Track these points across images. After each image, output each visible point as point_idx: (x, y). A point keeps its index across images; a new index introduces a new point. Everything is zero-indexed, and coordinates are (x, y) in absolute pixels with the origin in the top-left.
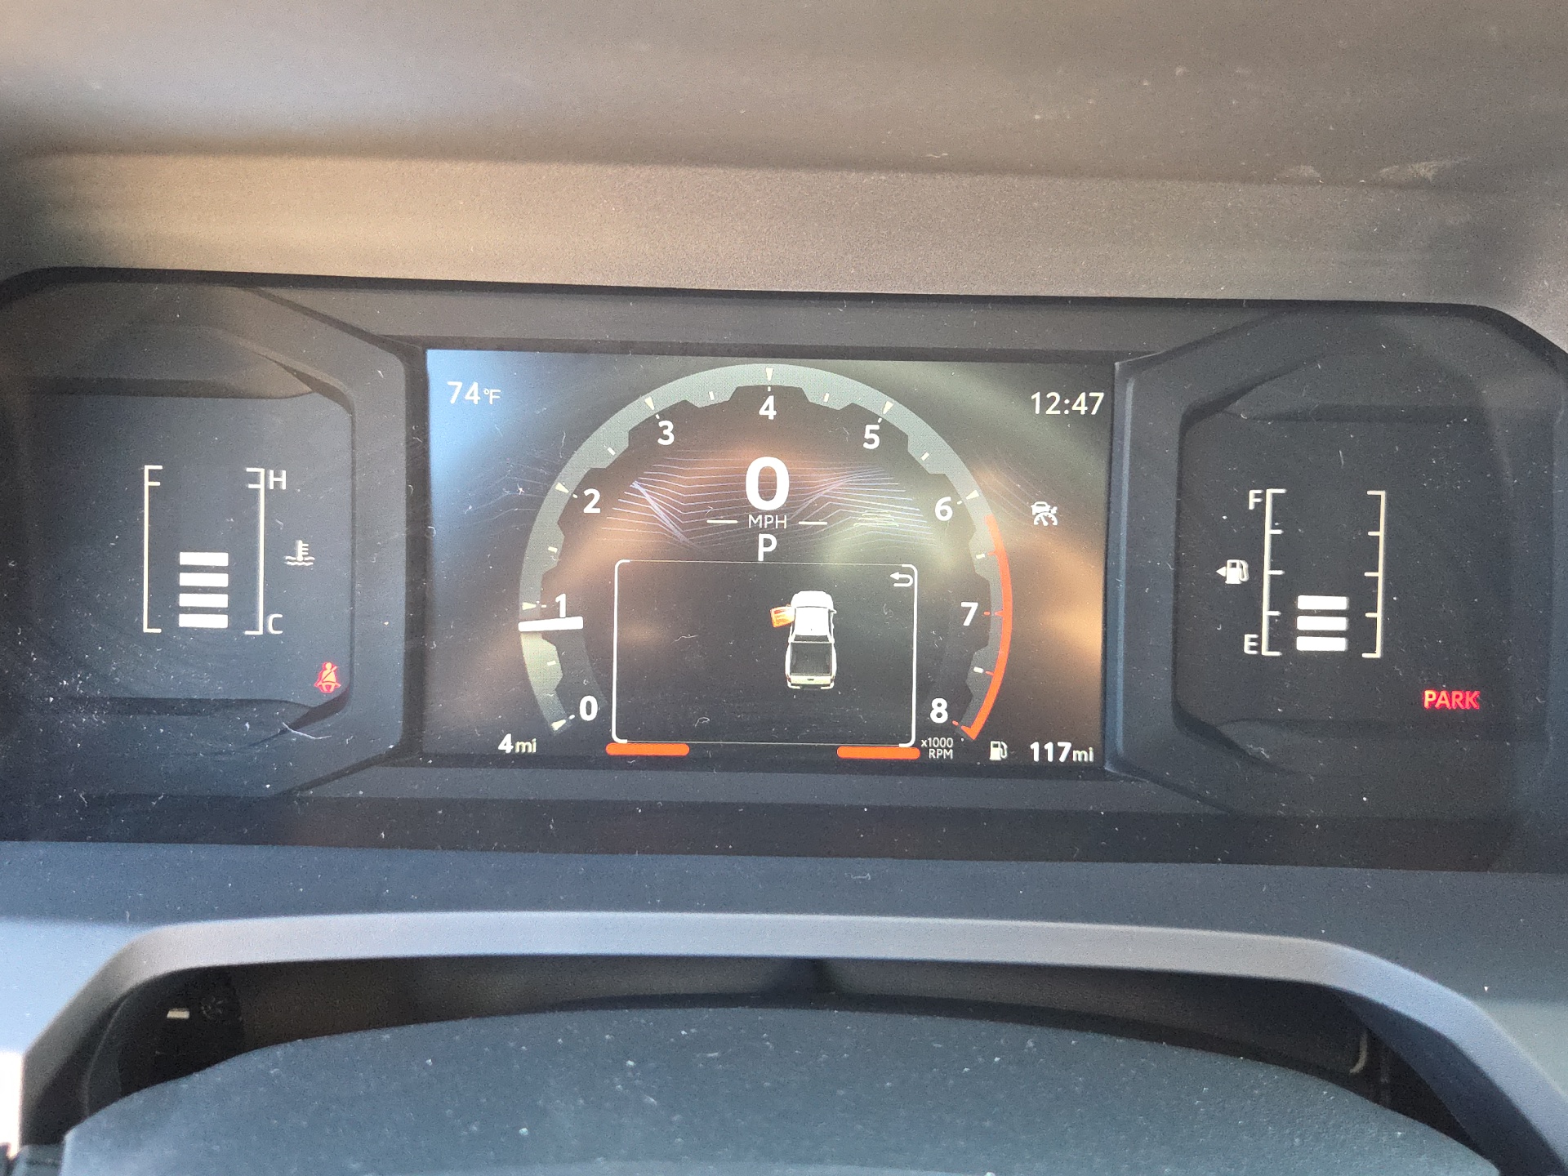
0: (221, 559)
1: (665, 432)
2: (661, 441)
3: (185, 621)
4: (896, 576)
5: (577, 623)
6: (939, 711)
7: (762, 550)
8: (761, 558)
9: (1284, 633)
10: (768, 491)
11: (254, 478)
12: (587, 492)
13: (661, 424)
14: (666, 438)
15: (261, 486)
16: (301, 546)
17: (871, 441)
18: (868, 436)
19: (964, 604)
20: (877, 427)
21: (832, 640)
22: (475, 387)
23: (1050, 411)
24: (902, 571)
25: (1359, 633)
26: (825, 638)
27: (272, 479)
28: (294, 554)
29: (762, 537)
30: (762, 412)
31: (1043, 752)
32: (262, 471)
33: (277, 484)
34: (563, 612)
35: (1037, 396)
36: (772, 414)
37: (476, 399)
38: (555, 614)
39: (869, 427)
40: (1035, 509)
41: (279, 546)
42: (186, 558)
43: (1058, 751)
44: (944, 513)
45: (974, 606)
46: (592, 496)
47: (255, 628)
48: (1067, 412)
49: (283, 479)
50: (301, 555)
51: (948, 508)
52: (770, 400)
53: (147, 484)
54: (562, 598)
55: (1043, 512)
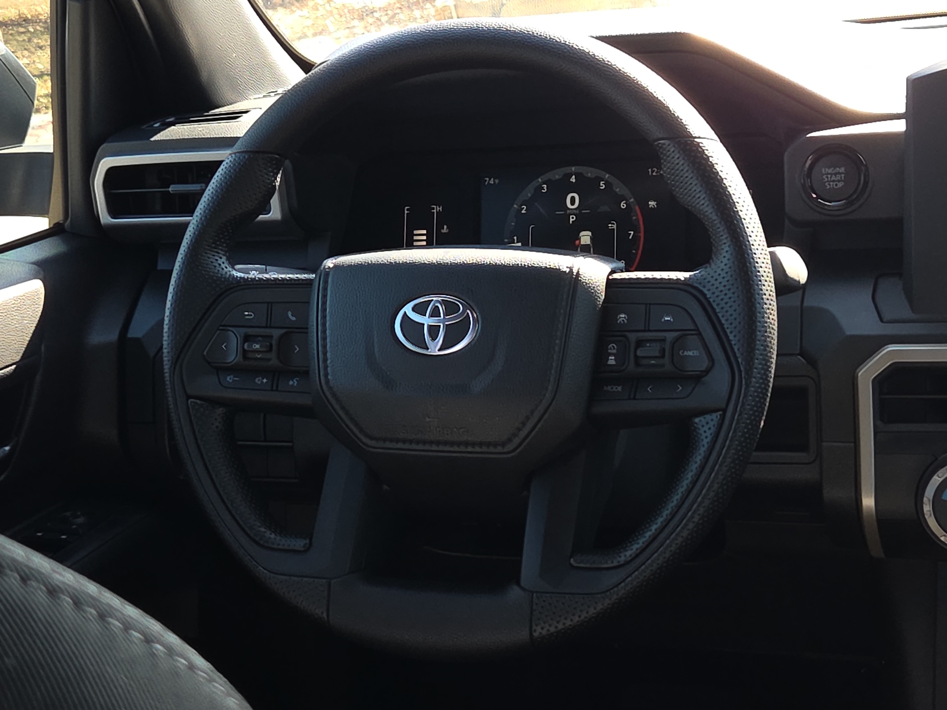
0: (424, 232)
1: (544, 188)
2: (543, 191)
4: (610, 225)
5: (520, 245)
7: (571, 220)
8: (571, 222)
10: (573, 203)
11: (434, 209)
12: (523, 207)
13: (543, 186)
14: (544, 190)
15: (435, 211)
16: (445, 227)
17: (602, 186)
18: (601, 185)
19: (630, 232)
20: (603, 182)
21: (591, 245)
22: (492, 179)
23: (654, 174)
24: (612, 224)
26: (589, 244)
27: (438, 209)
28: (443, 229)
29: (571, 216)
30: (571, 180)
32: (435, 207)
33: (439, 210)
34: (516, 242)
35: (650, 170)
36: (574, 181)
37: (492, 183)
38: (513, 242)
39: (602, 182)
40: (650, 203)
41: (440, 227)
42: (416, 232)
44: (623, 206)
45: (632, 233)
46: (524, 208)
48: (659, 174)
49: (441, 209)
50: (445, 230)
51: (624, 204)
52: (574, 177)
53: (406, 212)
54: (515, 238)
55: (652, 204)
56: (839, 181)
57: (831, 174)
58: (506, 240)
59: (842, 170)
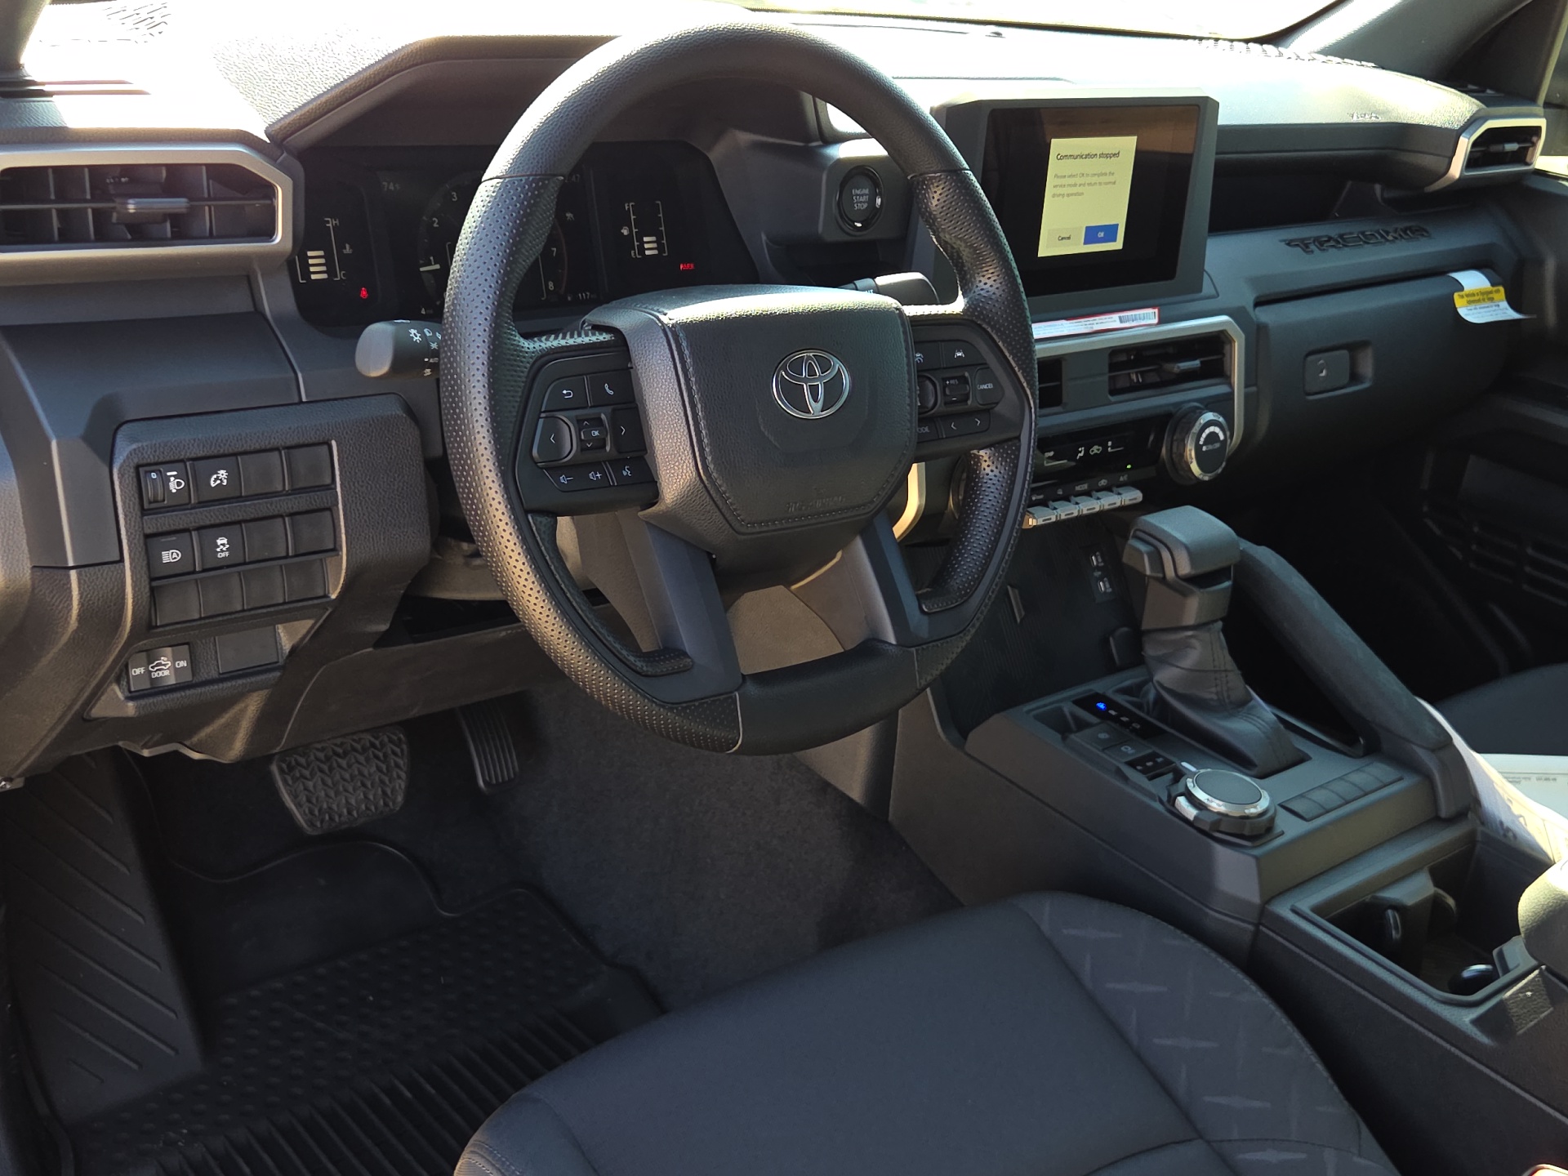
0: (321, 253)
1: (454, 196)
2: (454, 199)
3: (313, 277)
5: (437, 267)
6: (551, 285)
9: (642, 250)
11: (328, 222)
12: (434, 219)
13: (453, 193)
15: (330, 225)
16: (347, 246)
19: (552, 249)
22: (392, 184)
25: (660, 248)
27: (334, 222)
28: (345, 249)
31: (582, 296)
32: (329, 219)
33: (335, 224)
34: (433, 263)
37: (393, 188)
38: (431, 264)
41: (340, 247)
42: (309, 254)
43: (586, 295)
45: (555, 249)
46: (435, 221)
47: (337, 277)
49: (337, 222)
50: (348, 250)
54: (432, 258)
55: (569, 215)
56: (864, 202)
57: (860, 195)
58: (421, 262)
59: (867, 191)
